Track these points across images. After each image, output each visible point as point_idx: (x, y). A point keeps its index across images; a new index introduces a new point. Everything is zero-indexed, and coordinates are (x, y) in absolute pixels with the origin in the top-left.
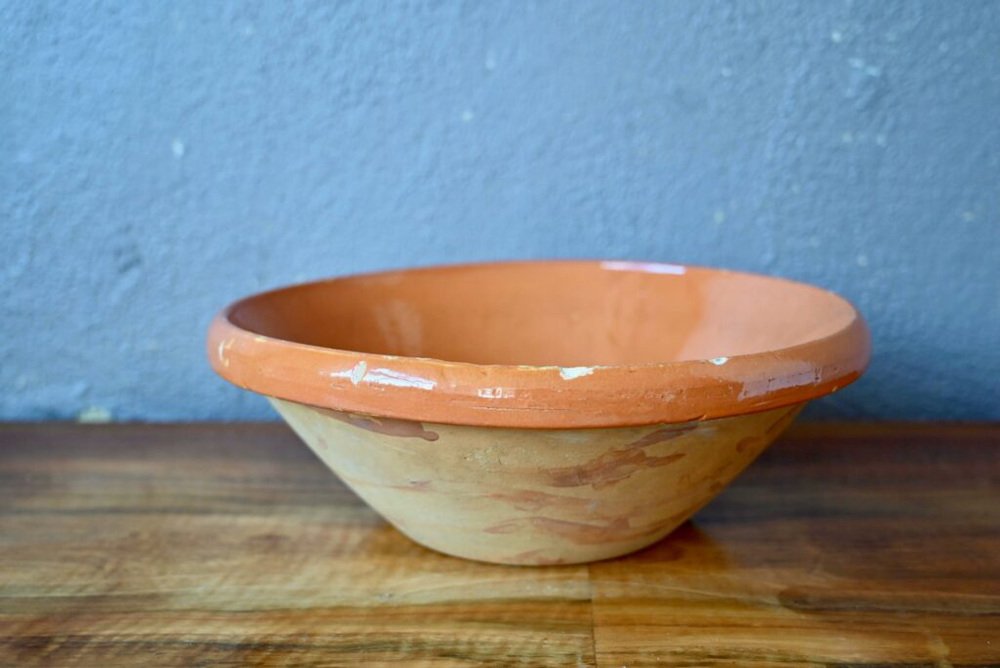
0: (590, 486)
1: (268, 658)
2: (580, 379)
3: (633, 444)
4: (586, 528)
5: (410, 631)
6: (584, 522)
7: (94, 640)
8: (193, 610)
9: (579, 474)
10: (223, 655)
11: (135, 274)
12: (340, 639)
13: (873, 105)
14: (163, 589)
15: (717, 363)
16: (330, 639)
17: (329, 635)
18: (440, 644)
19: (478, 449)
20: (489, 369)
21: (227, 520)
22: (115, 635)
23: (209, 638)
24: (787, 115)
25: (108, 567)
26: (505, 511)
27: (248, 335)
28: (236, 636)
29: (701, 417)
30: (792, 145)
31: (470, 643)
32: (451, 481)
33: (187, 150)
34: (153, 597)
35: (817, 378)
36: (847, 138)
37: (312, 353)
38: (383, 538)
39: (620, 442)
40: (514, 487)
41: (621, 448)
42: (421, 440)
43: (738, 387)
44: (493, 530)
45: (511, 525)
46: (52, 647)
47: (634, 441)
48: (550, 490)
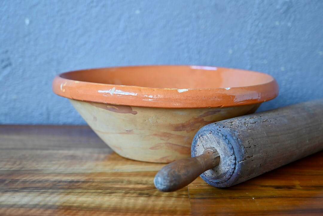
0: (186, 131)
1: (80, 184)
2: (184, 92)
3: (200, 116)
4: (184, 147)
5: (126, 178)
6: (183, 145)
7: (21, 180)
8: (51, 173)
9: (182, 126)
10: (66, 183)
11: (9, 69)
12: (103, 180)
13: (286, 11)
14: (39, 168)
15: (227, 89)
16: (99, 180)
17: (99, 179)
18: (136, 181)
19: (150, 117)
20: (155, 89)
21: (55, 152)
22: (27, 179)
23: (59, 180)
24: (256, 14)
25: (18, 163)
26: (157, 141)
27: (72, 81)
28: (68, 179)
29: (222, 106)
30: (257, 26)
31: (146, 181)
32: (140, 129)
33: (31, 22)
34: (36, 170)
35: (259, 96)
36: (277, 23)
37: (96, 85)
38: (112, 156)
39: (196, 115)
40: (161, 131)
41: (196, 117)
42: (131, 114)
43: (234, 97)
44: (152, 148)
45: (158, 146)
46: (7, 182)
47: (200, 115)
48: (173, 132)
